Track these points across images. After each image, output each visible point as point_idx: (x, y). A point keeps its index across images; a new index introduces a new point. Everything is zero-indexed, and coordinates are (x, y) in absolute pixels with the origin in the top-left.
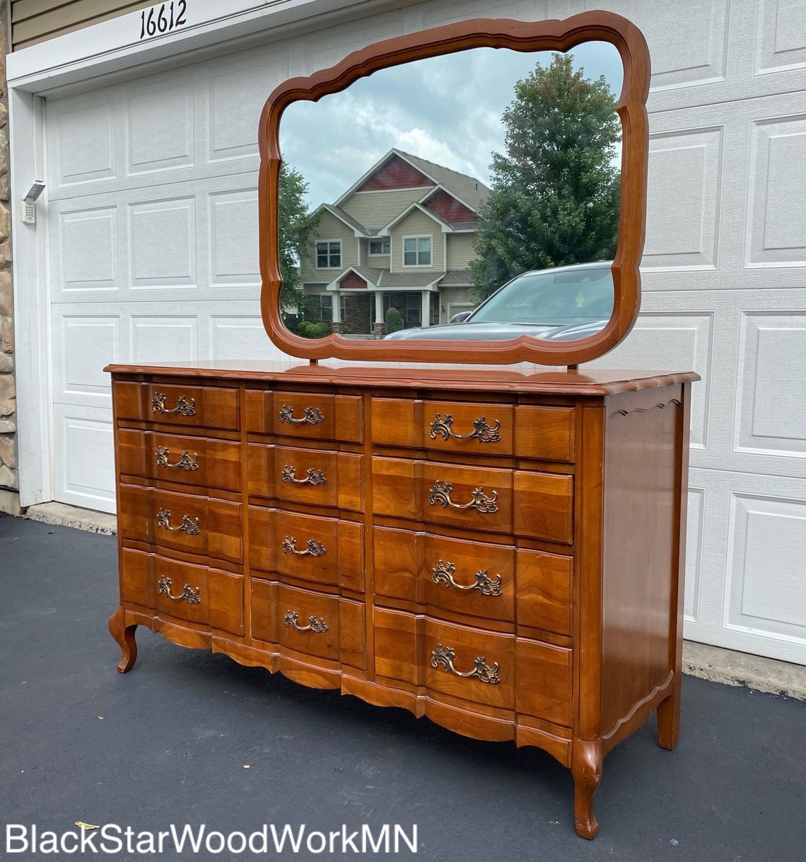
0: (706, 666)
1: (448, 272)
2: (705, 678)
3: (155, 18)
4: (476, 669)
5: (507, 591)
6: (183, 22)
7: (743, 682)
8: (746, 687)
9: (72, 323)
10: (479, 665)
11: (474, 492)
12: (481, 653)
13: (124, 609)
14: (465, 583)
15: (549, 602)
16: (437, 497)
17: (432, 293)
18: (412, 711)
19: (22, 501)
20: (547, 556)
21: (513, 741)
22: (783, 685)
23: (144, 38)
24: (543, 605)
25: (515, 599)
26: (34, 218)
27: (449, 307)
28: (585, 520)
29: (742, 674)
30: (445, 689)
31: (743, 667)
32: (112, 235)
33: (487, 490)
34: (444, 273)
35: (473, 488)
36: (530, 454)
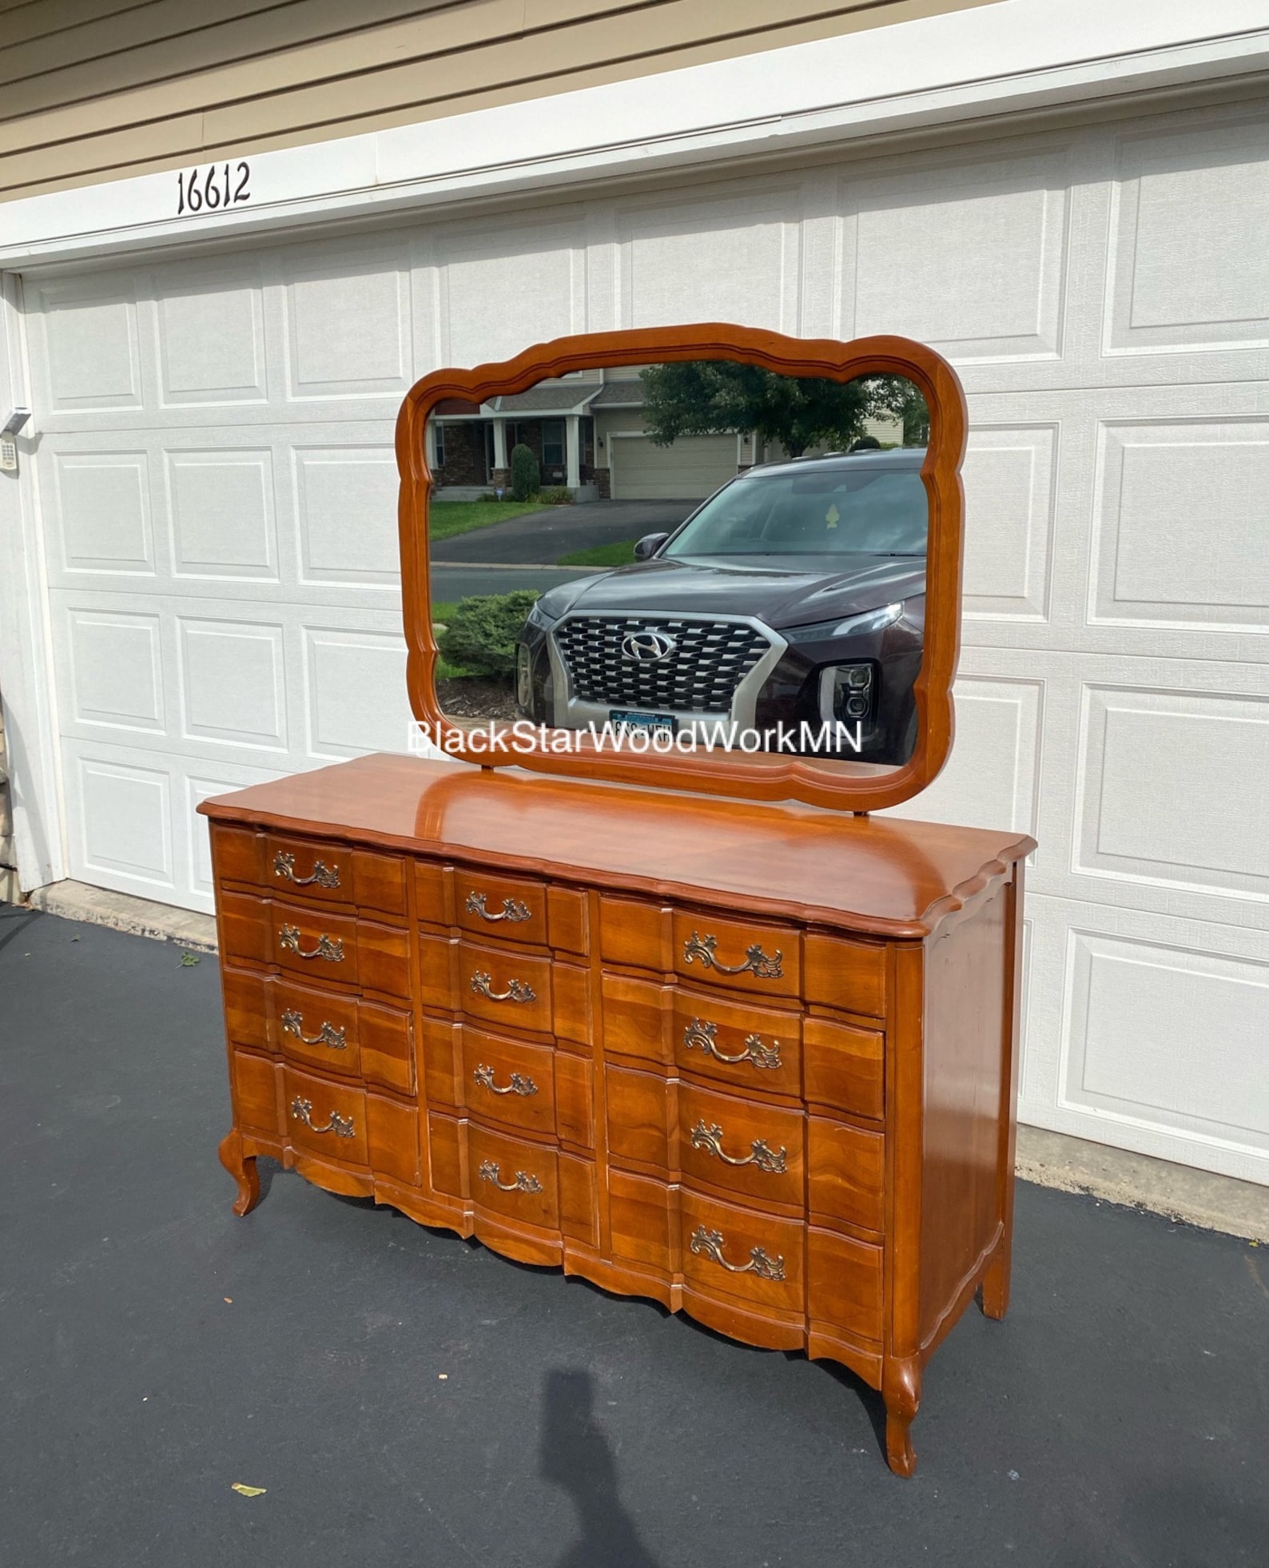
0: (1036, 1165)
1: (606, 384)
2: (1035, 1182)
3: (199, 184)
4: (753, 1262)
5: (794, 1168)
6: (245, 197)
7: (1087, 1189)
8: (1090, 1196)
9: (83, 620)
10: (757, 1257)
11: (748, 1040)
12: (759, 1242)
13: (241, 1133)
14: (736, 1154)
15: (852, 1188)
16: (695, 1039)
17: (582, 419)
18: (664, 1303)
19: (23, 884)
20: (849, 1130)
21: (803, 1350)
22: (1139, 1195)
23: (183, 213)
24: (844, 1190)
25: (806, 1180)
26: (15, 463)
27: (608, 438)
28: (900, 1091)
29: (1085, 1177)
30: (711, 1281)
31: (1086, 1165)
32: (141, 495)
33: (768, 1040)
34: (601, 386)
35: (746, 1034)
36: (825, 1000)
